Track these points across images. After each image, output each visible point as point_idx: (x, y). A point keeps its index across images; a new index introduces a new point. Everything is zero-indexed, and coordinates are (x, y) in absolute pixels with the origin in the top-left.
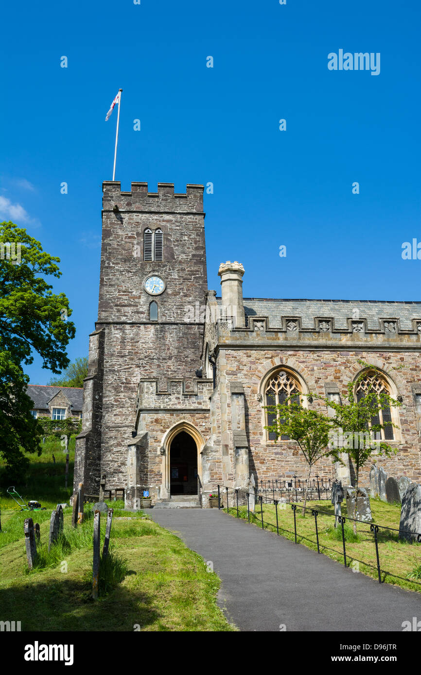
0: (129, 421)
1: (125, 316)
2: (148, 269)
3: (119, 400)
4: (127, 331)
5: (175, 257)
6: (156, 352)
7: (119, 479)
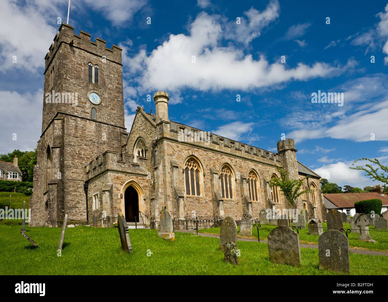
0: (81, 177)
1: (77, 112)
2: (91, 87)
3: (75, 163)
4: (78, 122)
5: (106, 85)
6: (96, 139)
7: (76, 211)
